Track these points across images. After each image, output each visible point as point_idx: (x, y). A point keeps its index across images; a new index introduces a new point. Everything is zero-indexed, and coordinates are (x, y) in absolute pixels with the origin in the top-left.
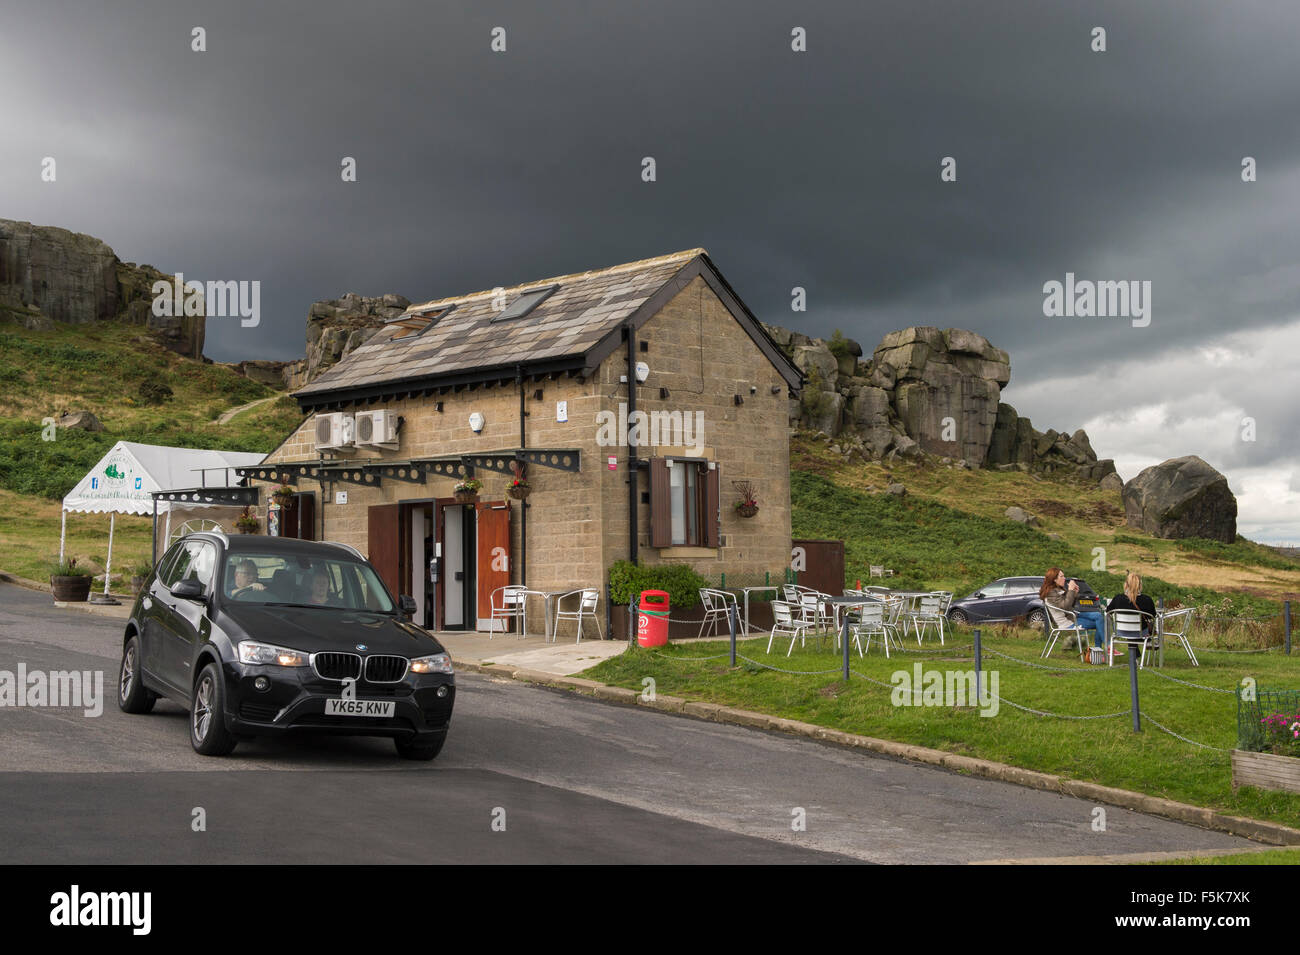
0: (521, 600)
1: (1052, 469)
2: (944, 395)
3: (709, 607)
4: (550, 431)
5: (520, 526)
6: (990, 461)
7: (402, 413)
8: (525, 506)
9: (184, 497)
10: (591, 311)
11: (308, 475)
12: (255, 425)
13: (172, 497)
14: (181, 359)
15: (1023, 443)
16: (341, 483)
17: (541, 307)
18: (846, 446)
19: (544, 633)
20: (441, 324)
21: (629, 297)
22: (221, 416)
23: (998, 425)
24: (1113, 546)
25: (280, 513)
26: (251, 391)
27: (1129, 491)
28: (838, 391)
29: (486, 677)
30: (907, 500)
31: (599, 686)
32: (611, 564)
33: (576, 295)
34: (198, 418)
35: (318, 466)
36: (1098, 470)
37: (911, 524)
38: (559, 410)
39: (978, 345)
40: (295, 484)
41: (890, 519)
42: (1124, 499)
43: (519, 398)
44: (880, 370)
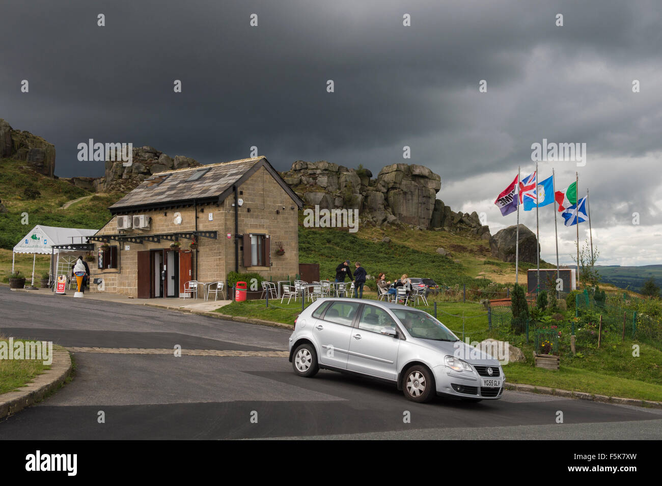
0: (196, 286)
1: (460, 230)
2: (410, 196)
3: (265, 288)
4: (206, 224)
5: (195, 259)
6: (432, 225)
7: (151, 216)
8: (197, 252)
9: (64, 247)
10: (222, 179)
11: (114, 239)
12: (81, 209)
13: (60, 247)
14: (44, 177)
15: (447, 218)
16: (128, 242)
17: (204, 176)
18: (364, 219)
19: (203, 298)
20: (166, 181)
21: (236, 174)
22: (64, 205)
23: (435, 209)
24: (483, 266)
25: (103, 254)
26: (79, 193)
27: (492, 240)
28: (361, 193)
29: (182, 312)
30: (391, 244)
31: (221, 314)
32: (228, 273)
33: (218, 172)
34: (53, 206)
35: (118, 236)
36: (481, 230)
37: (391, 256)
38: (209, 216)
39: (426, 173)
40: (109, 243)
41: (382, 254)
42: (490, 244)
43: (195, 211)
44: (380, 184)
